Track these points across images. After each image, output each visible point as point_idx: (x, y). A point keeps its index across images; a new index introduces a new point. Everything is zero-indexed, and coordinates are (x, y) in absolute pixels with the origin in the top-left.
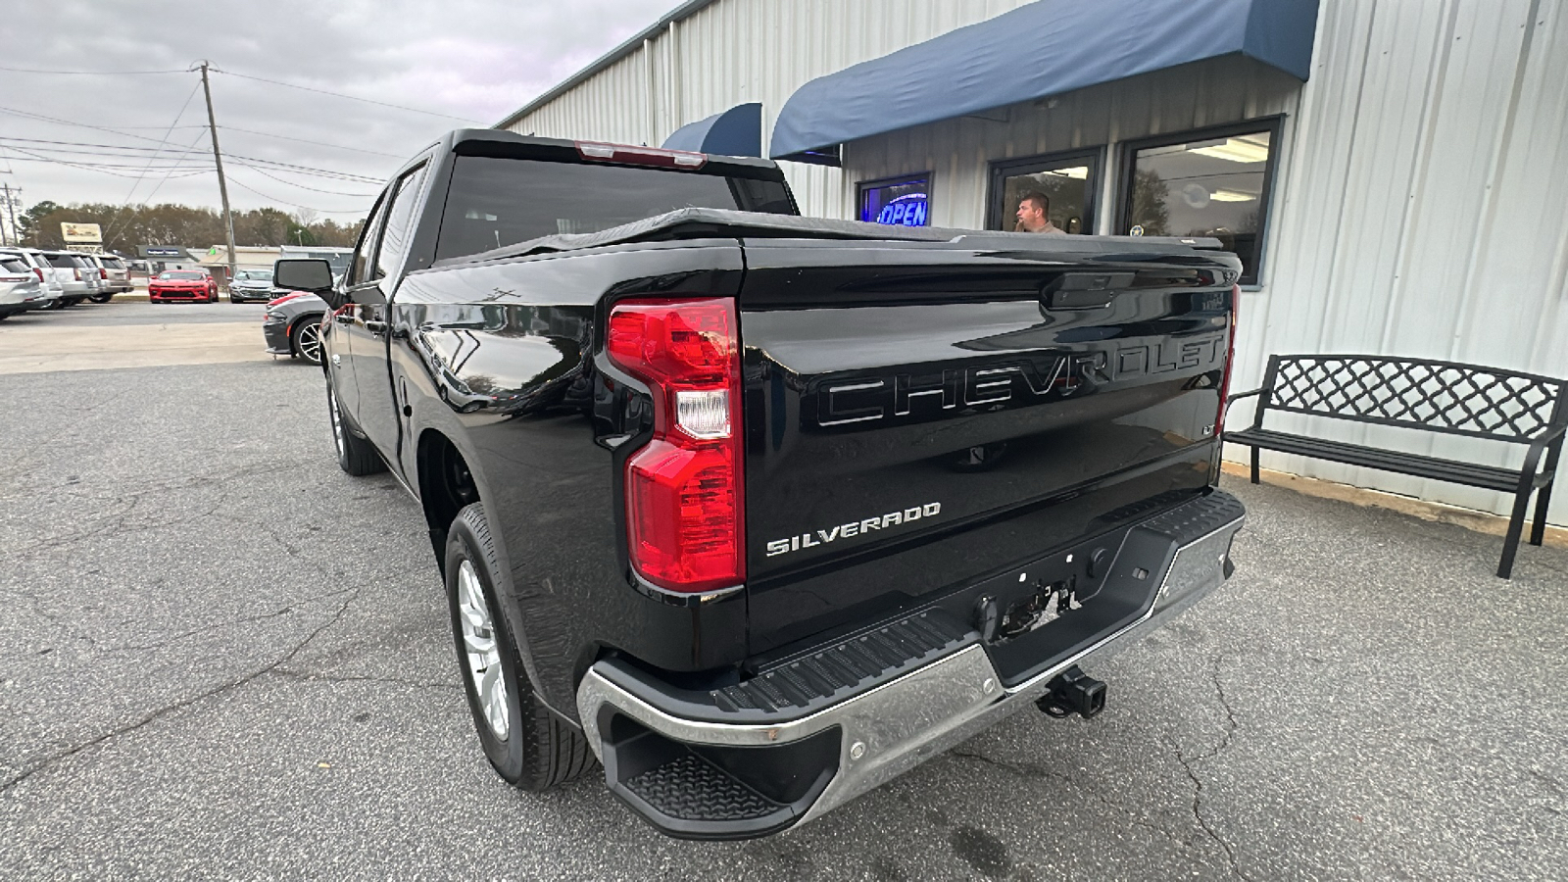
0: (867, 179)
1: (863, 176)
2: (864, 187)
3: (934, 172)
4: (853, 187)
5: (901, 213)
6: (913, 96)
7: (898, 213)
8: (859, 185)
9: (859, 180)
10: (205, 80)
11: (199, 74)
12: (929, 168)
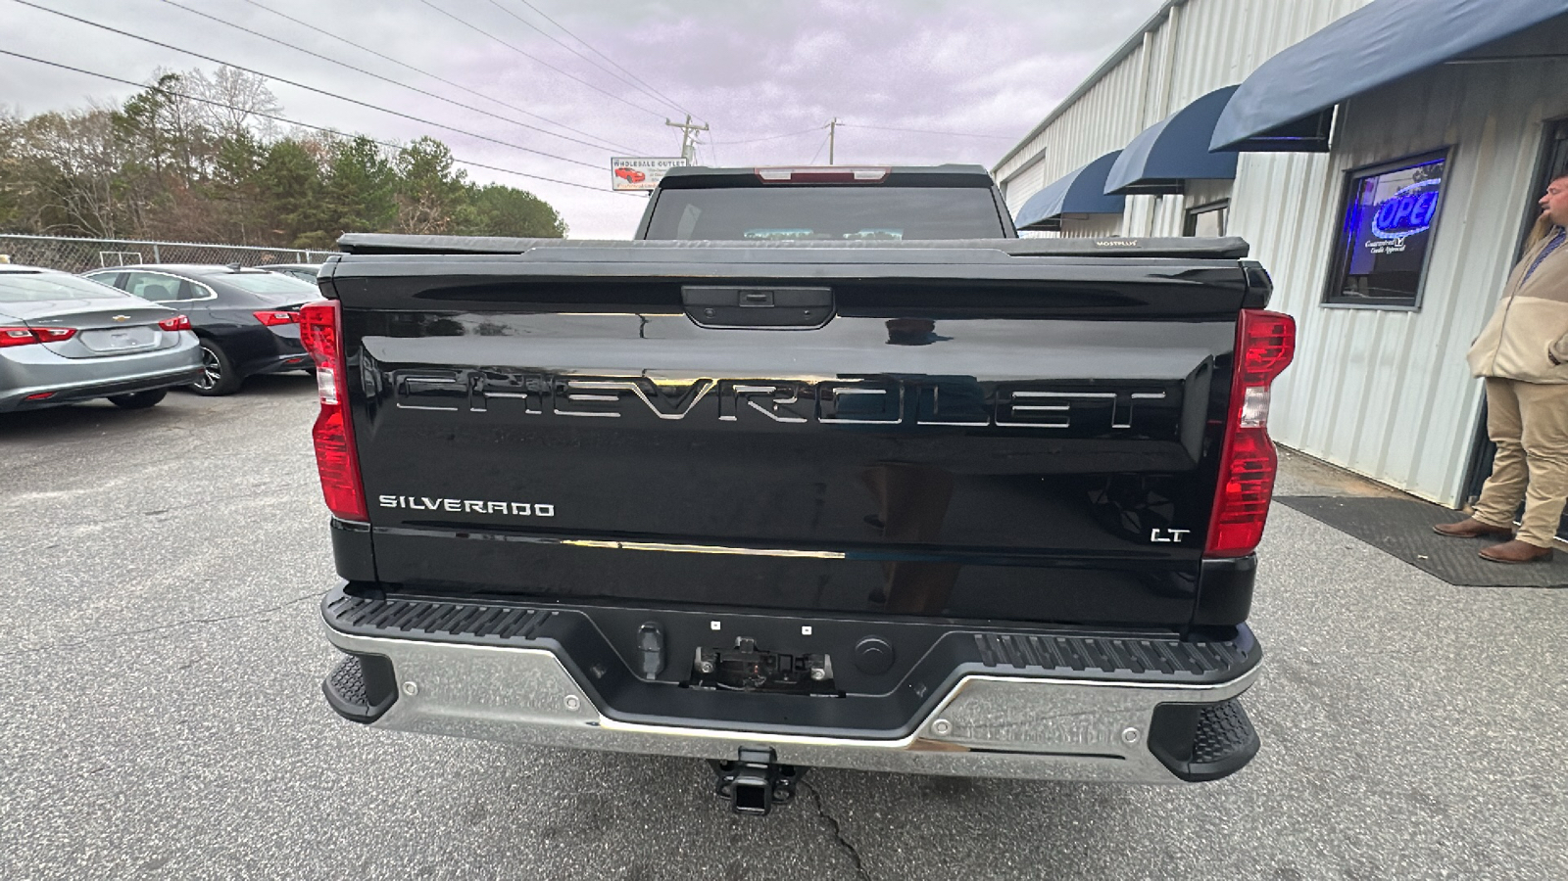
0: (1362, 163)
1: (1356, 161)
2: (1357, 176)
3: (1457, 147)
4: (1342, 175)
5: (1409, 209)
6: (1381, 46)
7: (1405, 208)
8: (1349, 174)
9: (1350, 166)
10: (832, 134)
11: (830, 128)
12: (1450, 140)
